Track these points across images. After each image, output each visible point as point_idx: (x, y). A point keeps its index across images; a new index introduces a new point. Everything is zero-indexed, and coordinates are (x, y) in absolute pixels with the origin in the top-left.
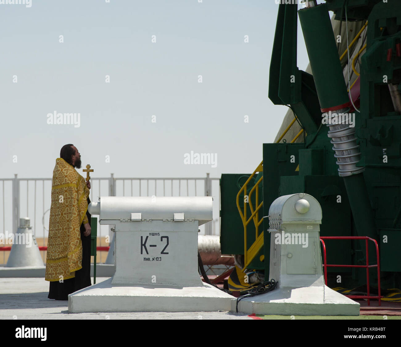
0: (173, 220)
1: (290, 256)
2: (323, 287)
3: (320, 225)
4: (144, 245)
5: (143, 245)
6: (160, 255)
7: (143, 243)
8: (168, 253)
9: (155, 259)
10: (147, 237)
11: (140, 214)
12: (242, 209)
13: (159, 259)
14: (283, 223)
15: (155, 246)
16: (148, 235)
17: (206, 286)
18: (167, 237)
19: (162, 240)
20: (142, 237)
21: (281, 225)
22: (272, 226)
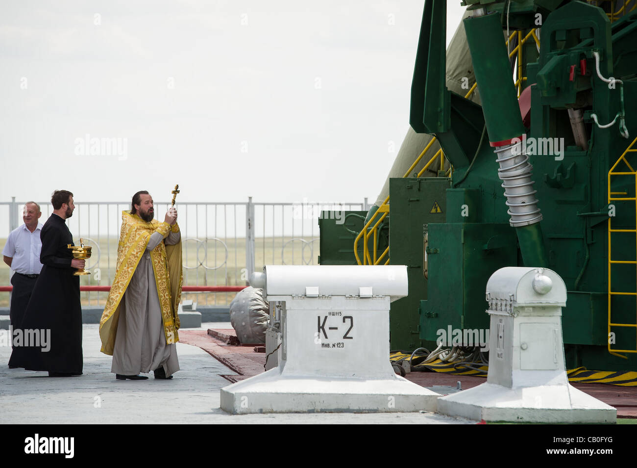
0: (359, 296)
1: (524, 347)
2: (566, 387)
3: (563, 308)
4: (323, 327)
5: (321, 328)
6: (342, 340)
7: (321, 325)
8: (351, 338)
9: (336, 346)
10: (326, 317)
11: (317, 288)
13: (341, 345)
14: (517, 305)
15: (336, 328)
16: (327, 315)
17: (400, 380)
18: (351, 318)
19: (344, 321)
20: (319, 317)
21: (512, 308)
22: (494, 307)
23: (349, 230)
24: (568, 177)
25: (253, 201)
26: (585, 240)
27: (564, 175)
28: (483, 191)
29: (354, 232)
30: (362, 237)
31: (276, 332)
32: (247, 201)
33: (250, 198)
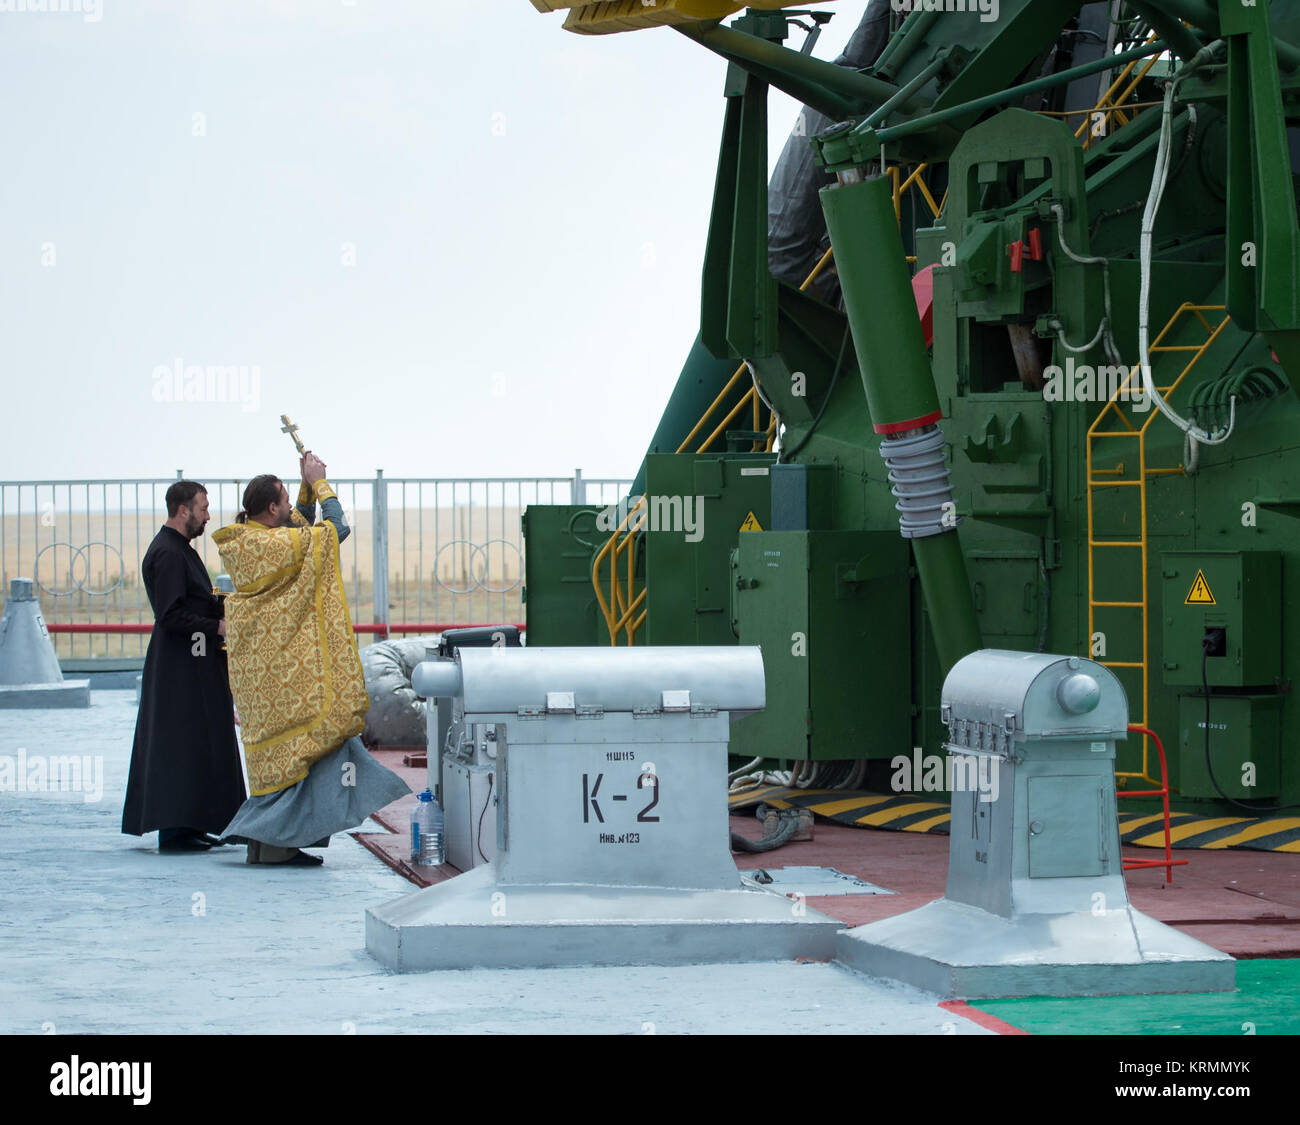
0: (661, 710)
1: (1037, 828)
2: (1126, 911)
3: (1119, 742)
6: (637, 827)
7: (590, 796)
8: (656, 819)
9: (625, 840)
10: (600, 776)
11: (571, 695)
12: (608, 604)
13: (635, 837)
14: (1023, 739)
15: (624, 798)
17: (750, 889)
19: (640, 785)
20: (585, 777)
21: (1012, 746)
22: (962, 738)
23: (581, 541)
24: (1007, 440)
25: (385, 476)
26: (1041, 561)
27: (999, 438)
28: (843, 468)
29: (590, 544)
30: (608, 553)
31: (467, 762)
32: (375, 476)
33: (380, 471)
